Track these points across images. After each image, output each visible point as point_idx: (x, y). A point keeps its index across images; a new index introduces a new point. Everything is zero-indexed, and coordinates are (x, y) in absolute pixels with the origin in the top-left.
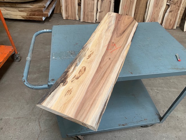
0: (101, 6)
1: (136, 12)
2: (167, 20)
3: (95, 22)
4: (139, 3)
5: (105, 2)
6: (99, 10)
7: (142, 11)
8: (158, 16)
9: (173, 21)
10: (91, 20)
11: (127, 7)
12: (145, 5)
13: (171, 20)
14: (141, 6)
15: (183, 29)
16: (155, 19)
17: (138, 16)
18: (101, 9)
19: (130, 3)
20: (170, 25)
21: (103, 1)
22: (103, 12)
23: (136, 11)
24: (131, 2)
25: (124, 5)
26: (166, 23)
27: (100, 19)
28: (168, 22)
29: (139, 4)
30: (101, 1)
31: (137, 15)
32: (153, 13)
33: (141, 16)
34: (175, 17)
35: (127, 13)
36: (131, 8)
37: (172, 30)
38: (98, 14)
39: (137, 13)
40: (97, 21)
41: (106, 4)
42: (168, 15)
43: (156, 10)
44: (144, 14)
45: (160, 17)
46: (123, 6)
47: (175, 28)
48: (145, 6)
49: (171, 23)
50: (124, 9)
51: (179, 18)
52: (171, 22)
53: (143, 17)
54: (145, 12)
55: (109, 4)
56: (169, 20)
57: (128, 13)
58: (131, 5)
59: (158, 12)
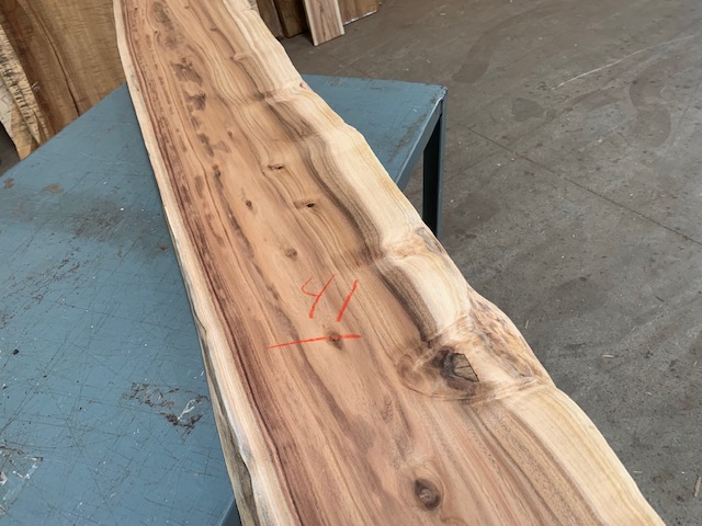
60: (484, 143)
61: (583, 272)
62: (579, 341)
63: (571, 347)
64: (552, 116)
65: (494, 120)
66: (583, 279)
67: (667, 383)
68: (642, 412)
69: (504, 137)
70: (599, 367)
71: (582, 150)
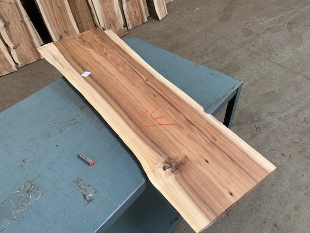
0: (10, 37)
1: (78, 21)
2: (130, 15)
3: (16, 70)
4: (74, 4)
5: (13, 26)
6: (11, 46)
7: (86, 16)
8: (115, 13)
9: (138, 12)
10: (6, 69)
11: (59, 20)
12: (86, 5)
13: (135, 12)
14: (79, 8)
15: (157, 18)
16: (113, 21)
17: (84, 26)
18: (12, 41)
19: (61, 11)
20: (138, 20)
21: (10, 26)
22: (21, 45)
23: (77, 19)
24: (62, 9)
25: (52, 19)
26: (131, 19)
27: (22, 59)
28: (133, 17)
29: (75, 7)
30: (4, 28)
31: (82, 26)
32: (105, 12)
33: (89, 24)
34: (138, 5)
35: (65, 29)
36: (66, 19)
37: (145, 26)
38: (13, 52)
39: (81, 23)
40: (20, 66)
41: (18, 29)
42: (128, 6)
43: (107, 5)
44: (92, 19)
45: (118, 13)
46: (51, 21)
47: (146, 20)
48: (87, 7)
49: (138, 16)
50: (56, 24)
51: (144, 4)
52: (137, 14)
53: (93, 24)
54: (92, 15)
55: (23, 26)
56: (133, 13)
57: (67, 29)
58: (64, 14)
59: (111, 7)
60: (233, 44)
61: (272, 90)
62: (273, 111)
63: (270, 113)
64: (258, 35)
65: (236, 36)
66: (272, 92)
67: (303, 124)
68: (294, 133)
69: (240, 43)
70: (280, 119)
71: (270, 48)
